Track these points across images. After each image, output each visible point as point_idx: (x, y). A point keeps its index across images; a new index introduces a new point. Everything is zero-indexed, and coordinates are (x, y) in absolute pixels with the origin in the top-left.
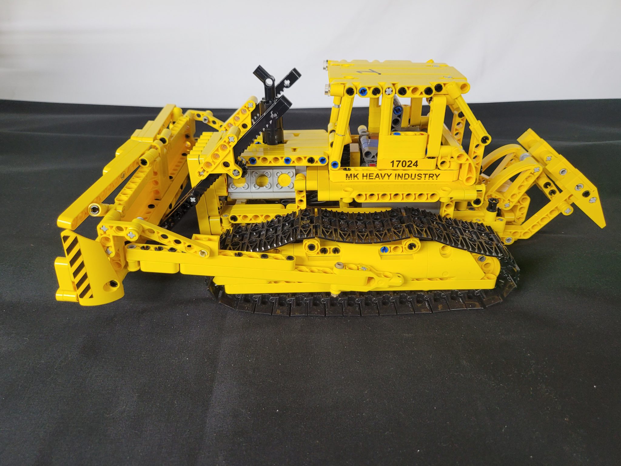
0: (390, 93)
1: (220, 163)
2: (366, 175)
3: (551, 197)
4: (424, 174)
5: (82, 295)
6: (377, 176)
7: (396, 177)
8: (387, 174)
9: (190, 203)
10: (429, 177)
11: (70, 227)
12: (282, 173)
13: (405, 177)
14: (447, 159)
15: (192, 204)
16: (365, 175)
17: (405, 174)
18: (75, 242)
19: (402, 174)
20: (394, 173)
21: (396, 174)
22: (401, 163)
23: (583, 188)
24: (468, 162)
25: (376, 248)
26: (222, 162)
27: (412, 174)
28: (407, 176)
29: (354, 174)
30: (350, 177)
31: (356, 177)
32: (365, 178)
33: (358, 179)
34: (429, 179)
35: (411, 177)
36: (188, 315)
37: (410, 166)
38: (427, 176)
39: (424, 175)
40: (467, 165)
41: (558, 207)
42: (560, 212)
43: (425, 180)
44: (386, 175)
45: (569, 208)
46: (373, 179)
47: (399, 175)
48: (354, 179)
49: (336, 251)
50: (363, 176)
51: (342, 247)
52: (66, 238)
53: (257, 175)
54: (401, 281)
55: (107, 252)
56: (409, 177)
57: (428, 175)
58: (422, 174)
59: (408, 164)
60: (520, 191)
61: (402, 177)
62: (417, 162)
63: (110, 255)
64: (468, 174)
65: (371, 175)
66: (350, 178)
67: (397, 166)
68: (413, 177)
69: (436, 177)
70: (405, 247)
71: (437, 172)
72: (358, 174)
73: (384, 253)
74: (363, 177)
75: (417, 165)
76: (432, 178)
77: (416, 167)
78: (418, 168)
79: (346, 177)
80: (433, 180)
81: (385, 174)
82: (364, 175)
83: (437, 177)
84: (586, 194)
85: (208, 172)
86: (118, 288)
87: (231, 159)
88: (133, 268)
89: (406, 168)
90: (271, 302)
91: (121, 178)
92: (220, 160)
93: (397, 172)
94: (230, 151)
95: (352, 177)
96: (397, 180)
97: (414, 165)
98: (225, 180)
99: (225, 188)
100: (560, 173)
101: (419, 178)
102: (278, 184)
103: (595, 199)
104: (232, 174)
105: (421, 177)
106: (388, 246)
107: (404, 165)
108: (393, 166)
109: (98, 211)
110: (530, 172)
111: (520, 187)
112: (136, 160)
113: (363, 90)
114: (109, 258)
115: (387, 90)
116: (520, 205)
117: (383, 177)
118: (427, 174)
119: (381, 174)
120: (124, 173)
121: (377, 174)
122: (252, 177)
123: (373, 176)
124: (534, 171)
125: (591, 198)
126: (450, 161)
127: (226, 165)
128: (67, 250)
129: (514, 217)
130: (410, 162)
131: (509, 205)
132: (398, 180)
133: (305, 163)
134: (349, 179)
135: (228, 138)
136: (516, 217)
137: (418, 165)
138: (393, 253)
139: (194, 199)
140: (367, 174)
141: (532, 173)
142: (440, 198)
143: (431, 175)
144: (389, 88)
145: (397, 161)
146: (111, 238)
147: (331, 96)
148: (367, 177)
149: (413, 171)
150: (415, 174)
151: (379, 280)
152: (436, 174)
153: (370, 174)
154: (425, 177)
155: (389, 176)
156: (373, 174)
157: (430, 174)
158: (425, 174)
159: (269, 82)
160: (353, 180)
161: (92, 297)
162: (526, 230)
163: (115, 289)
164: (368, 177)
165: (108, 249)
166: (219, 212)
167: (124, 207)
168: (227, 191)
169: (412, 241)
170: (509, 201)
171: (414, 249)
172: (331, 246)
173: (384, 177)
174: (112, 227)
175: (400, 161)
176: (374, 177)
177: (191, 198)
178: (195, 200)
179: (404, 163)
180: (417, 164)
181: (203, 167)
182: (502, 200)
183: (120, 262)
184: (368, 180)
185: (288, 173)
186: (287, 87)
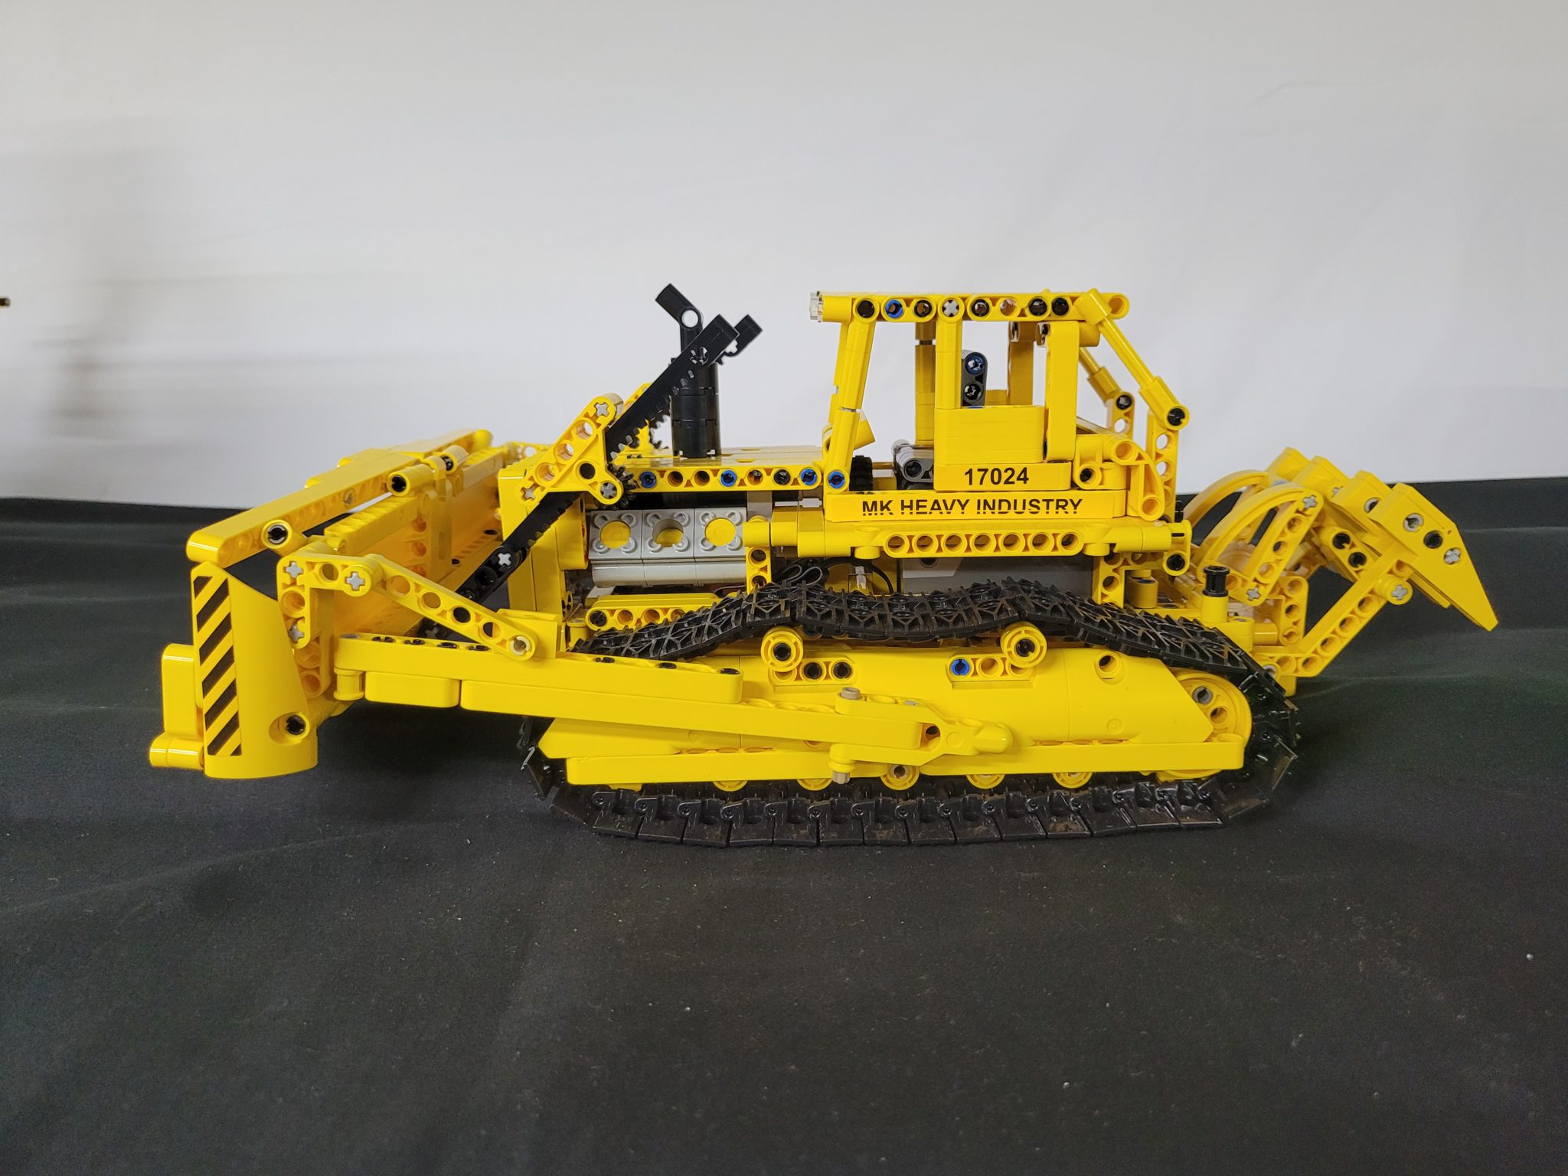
0: (954, 311)
1: (573, 465)
2: (909, 504)
3: (1357, 572)
4: (1044, 500)
5: (214, 747)
6: (936, 507)
7: (979, 508)
8: (959, 501)
9: (497, 566)
10: (1058, 507)
11: (215, 559)
12: (715, 516)
13: (1000, 508)
14: (1095, 465)
15: (501, 569)
16: (907, 503)
17: (1000, 501)
18: (223, 592)
19: (994, 501)
20: (974, 498)
21: (979, 501)
22: (989, 474)
23: (1422, 526)
24: (1142, 463)
25: (938, 663)
26: (576, 464)
27: (1015, 501)
28: (1005, 505)
29: (882, 502)
30: (872, 510)
31: (886, 510)
32: (907, 510)
33: (891, 514)
34: (1057, 513)
35: (1015, 508)
36: (469, 842)
37: (1010, 480)
38: (1053, 505)
39: (1045, 503)
40: (1141, 471)
41: (1377, 591)
42: (1383, 603)
43: (1047, 516)
44: (956, 503)
45: (1401, 585)
46: (926, 513)
47: (986, 502)
48: (882, 514)
49: (843, 671)
50: (903, 507)
51: (856, 660)
52: (202, 581)
53: (657, 521)
54: (1004, 739)
55: (292, 636)
56: (1009, 508)
57: (1055, 502)
58: (1041, 501)
59: (1005, 476)
60: (1279, 558)
61: (994, 508)
62: (1024, 471)
63: (297, 642)
64: (1145, 494)
65: (921, 504)
66: (873, 512)
67: (981, 483)
68: (1020, 508)
69: (1073, 507)
70: (1009, 649)
71: (1075, 495)
72: (890, 502)
73: (961, 678)
74: (902, 509)
75: (1025, 480)
76: (1064, 509)
77: (1025, 483)
78: (1029, 485)
79: (864, 510)
80: (1066, 516)
81: (954, 501)
82: (905, 505)
83: (1075, 506)
84: (1433, 540)
85: (543, 489)
86: (305, 738)
87: (597, 459)
88: (346, 693)
89: (1002, 486)
90: (682, 817)
91: (345, 502)
92: (574, 462)
93: (982, 497)
94: (597, 436)
95: (876, 510)
96: (982, 516)
97: (1019, 479)
98: (583, 530)
99: (582, 548)
100: (1368, 509)
101: (1035, 510)
102: (707, 541)
103: (1457, 552)
104: (600, 494)
105: (1038, 508)
106: (968, 658)
107: (996, 480)
108: (971, 483)
109: (282, 539)
110: (1293, 508)
111: (1277, 547)
112: (380, 476)
113: (895, 304)
114: (293, 650)
115: (947, 305)
116: (1286, 601)
117: (949, 508)
118: (1053, 500)
119: (944, 501)
120: (351, 492)
121: (936, 502)
122: (647, 524)
123: (925, 506)
124: (1303, 504)
125: (1447, 552)
126: (1102, 469)
127: (587, 471)
128: (198, 616)
129: (1276, 633)
130: (1010, 472)
131: (1258, 593)
132: (984, 516)
133: (768, 484)
134: (870, 514)
135: (595, 406)
136: (1282, 631)
137: (1028, 479)
138: (982, 676)
139: (508, 556)
140: (911, 501)
141: (1301, 509)
142: (1085, 545)
143: (1062, 503)
144: (950, 301)
145: (979, 470)
146: (306, 595)
147: (824, 321)
148: (911, 509)
149: (1017, 492)
150: (1024, 501)
151: (951, 734)
152: (1072, 501)
153: (918, 501)
154: (1048, 508)
155: (963, 507)
156: (926, 501)
157: (1058, 501)
158: (1048, 501)
159: (690, 319)
160: (879, 517)
161: (237, 752)
162: (1309, 654)
163: (296, 740)
164: (914, 510)
165: (295, 627)
166: (564, 613)
167: (343, 541)
168: (586, 556)
169: (1023, 632)
170: (1256, 584)
171: (1032, 656)
172: (829, 660)
173: (951, 509)
174: (312, 565)
175: (986, 470)
176: (928, 510)
177: (501, 555)
178: (510, 559)
179: (996, 473)
180: (1025, 475)
181: (535, 478)
182: (1240, 581)
183: (319, 674)
184: (915, 516)
185: (729, 517)
186: (731, 354)
